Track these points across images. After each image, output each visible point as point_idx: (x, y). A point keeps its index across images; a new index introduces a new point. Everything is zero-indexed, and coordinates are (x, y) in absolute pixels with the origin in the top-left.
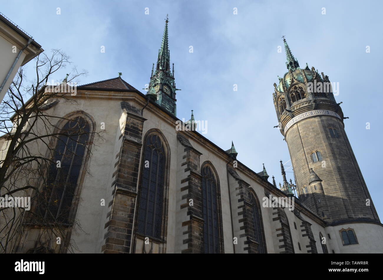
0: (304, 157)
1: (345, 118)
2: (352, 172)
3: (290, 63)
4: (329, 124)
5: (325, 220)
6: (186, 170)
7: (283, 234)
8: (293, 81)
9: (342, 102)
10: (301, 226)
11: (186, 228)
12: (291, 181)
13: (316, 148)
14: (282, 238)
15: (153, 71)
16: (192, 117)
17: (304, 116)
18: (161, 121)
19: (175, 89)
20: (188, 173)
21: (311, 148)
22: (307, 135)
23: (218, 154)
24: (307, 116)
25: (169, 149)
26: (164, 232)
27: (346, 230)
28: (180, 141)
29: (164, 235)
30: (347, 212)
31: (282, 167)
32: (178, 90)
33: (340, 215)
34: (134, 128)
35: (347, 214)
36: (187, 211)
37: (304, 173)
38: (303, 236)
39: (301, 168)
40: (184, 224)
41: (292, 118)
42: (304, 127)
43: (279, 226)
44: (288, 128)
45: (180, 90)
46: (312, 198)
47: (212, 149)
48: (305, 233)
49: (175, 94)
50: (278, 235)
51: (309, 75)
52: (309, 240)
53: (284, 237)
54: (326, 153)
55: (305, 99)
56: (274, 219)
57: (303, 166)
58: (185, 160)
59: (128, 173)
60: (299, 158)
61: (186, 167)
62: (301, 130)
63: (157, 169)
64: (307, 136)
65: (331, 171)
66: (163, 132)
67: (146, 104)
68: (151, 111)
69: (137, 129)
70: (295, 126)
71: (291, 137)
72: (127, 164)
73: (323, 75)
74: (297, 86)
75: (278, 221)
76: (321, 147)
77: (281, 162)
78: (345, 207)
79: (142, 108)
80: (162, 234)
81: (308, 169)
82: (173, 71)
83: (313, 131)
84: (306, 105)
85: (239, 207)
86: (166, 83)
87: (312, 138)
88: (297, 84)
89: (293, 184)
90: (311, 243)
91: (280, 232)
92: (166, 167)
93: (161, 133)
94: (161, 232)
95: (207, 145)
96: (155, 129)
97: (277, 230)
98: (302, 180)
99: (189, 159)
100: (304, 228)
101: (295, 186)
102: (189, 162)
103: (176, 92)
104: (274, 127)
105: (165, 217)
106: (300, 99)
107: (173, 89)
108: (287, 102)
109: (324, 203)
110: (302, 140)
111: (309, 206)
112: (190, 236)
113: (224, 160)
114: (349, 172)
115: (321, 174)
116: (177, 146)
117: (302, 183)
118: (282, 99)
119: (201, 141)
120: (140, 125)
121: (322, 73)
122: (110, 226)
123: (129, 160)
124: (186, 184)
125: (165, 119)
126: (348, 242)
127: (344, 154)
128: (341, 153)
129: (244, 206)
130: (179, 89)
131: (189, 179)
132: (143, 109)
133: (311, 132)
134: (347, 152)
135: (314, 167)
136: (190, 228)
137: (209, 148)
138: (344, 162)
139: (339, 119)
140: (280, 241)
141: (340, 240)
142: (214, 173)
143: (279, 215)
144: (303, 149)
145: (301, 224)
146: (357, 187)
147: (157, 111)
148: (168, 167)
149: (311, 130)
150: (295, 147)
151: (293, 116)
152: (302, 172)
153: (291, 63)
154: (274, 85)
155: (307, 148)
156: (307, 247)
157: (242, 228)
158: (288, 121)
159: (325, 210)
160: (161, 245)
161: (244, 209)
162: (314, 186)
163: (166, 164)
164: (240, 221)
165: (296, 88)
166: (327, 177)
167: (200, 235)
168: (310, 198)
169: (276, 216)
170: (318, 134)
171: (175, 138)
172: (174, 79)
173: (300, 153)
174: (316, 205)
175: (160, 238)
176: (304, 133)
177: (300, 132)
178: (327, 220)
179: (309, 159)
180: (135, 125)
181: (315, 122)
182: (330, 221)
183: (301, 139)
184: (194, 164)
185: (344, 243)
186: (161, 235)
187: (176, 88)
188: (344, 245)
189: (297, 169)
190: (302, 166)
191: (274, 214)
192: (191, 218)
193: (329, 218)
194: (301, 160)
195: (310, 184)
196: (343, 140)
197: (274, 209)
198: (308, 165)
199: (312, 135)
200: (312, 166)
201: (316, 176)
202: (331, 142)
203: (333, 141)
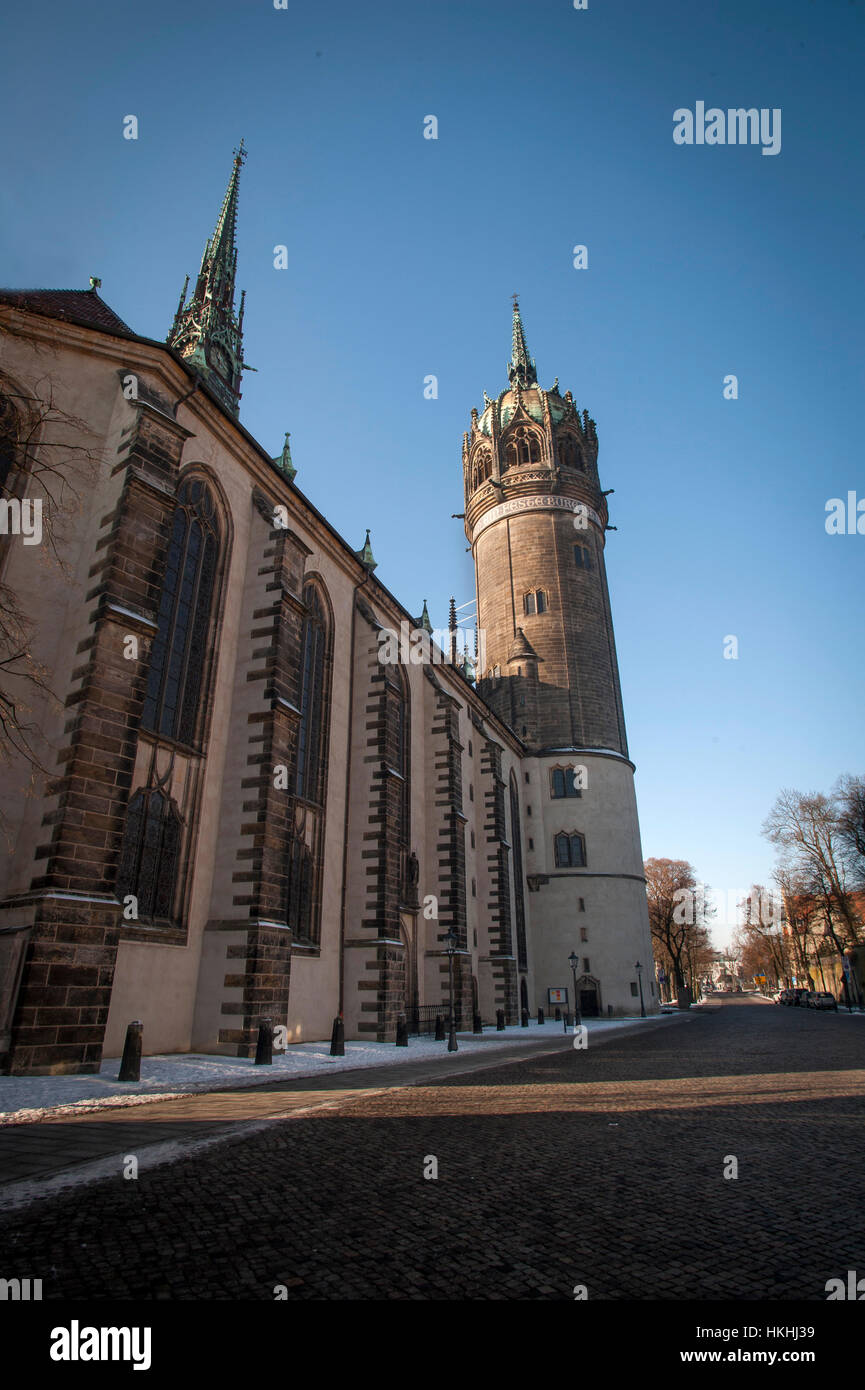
0: (509, 600)
2: (599, 650)
3: (518, 368)
4: (576, 534)
5: (526, 744)
6: (271, 588)
7: (450, 765)
8: (518, 415)
9: (612, 491)
10: (483, 751)
11: (258, 729)
13: (540, 584)
14: (445, 771)
15: (183, 297)
16: (285, 453)
17: (528, 504)
18: (220, 447)
19: (240, 365)
20: (276, 595)
21: (528, 582)
22: (525, 551)
23: (341, 560)
24: (535, 505)
25: (231, 526)
26: (202, 732)
27: (563, 767)
28: (260, 511)
29: (201, 739)
30: (573, 730)
32: (248, 368)
33: (559, 736)
34: (158, 450)
35: (573, 735)
36: (265, 687)
37: (501, 635)
38: (483, 771)
39: (497, 625)
40: (254, 718)
41: (500, 503)
43: (445, 746)
44: (487, 525)
45: (254, 370)
46: (507, 693)
47: (329, 543)
48: (488, 765)
49: (240, 378)
50: (438, 766)
51: (557, 409)
52: (493, 782)
53: (451, 771)
54: (558, 597)
55: (537, 465)
56: (435, 731)
57: (503, 618)
58: (270, 562)
59: (137, 571)
60: (497, 599)
61: (270, 578)
62: (514, 535)
63: (196, 571)
64: (524, 554)
65: (560, 639)
66: (222, 478)
67: (187, 391)
68: (197, 413)
69: (166, 455)
70: (503, 524)
71: (488, 548)
72: (134, 546)
73: (586, 417)
74: (526, 429)
75: (445, 735)
77: (453, 601)
78: (572, 722)
79: (176, 400)
80: (197, 735)
81: (513, 628)
82: (242, 313)
83: (540, 544)
84: (538, 479)
85: (371, 695)
86: (218, 342)
88: (527, 424)
90: (496, 788)
91: (444, 759)
92: (218, 571)
93: (215, 479)
94: (194, 731)
95: (319, 533)
96: (203, 465)
97: (438, 754)
98: (493, 652)
99: (281, 559)
100: (487, 755)
102: (281, 568)
103: (244, 372)
104: (453, 516)
105: (207, 696)
106: (526, 461)
107: (235, 364)
108: (495, 462)
109: (532, 708)
110: (513, 559)
112: (269, 747)
113: (350, 576)
115: (538, 645)
116: (251, 521)
117: (492, 658)
118: (486, 451)
119: (306, 518)
120: (173, 447)
121: (585, 412)
122: (85, 704)
123: (141, 537)
124: (268, 622)
125: (230, 442)
126: (562, 794)
127: (593, 607)
129: (385, 693)
130: (252, 367)
131: (276, 610)
132: (179, 403)
134: (599, 605)
135: (527, 627)
136: (270, 729)
137: (323, 541)
139: (598, 526)
140: (441, 778)
141: (548, 787)
142: (325, 604)
143: (448, 723)
144: (509, 582)
145: (484, 747)
146: (603, 683)
147: (212, 417)
148: (224, 572)
149: (536, 541)
150: (494, 573)
151: (503, 499)
152: (498, 632)
153: (520, 369)
154: (472, 413)
155: (520, 580)
156: (487, 795)
157: (371, 743)
158: (489, 507)
159: (531, 723)
160: (194, 762)
161: (384, 700)
162: (516, 668)
163: (220, 564)
164: (370, 726)
165: (521, 433)
166: (549, 652)
167: (290, 747)
168: (502, 692)
169: (441, 723)
170: (550, 553)
171: (248, 500)
172: (241, 335)
173: (502, 590)
174: (514, 709)
175: (193, 746)
176: (521, 544)
178: (531, 744)
179: (519, 606)
180: (161, 443)
181: (548, 523)
182: (537, 746)
183: (510, 558)
184: (292, 575)
185: (553, 793)
186: (193, 738)
187: (244, 363)
188: (553, 798)
190: (500, 619)
191: (436, 718)
192: (274, 705)
193: (534, 741)
194: (500, 605)
195: (508, 662)
196: (598, 576)
197: (439, 707)
198: (514, 618)
199: (535, 551)
200: (523, 622)
201: (527, 647)
202: (573, 576)
203: (577, 574)
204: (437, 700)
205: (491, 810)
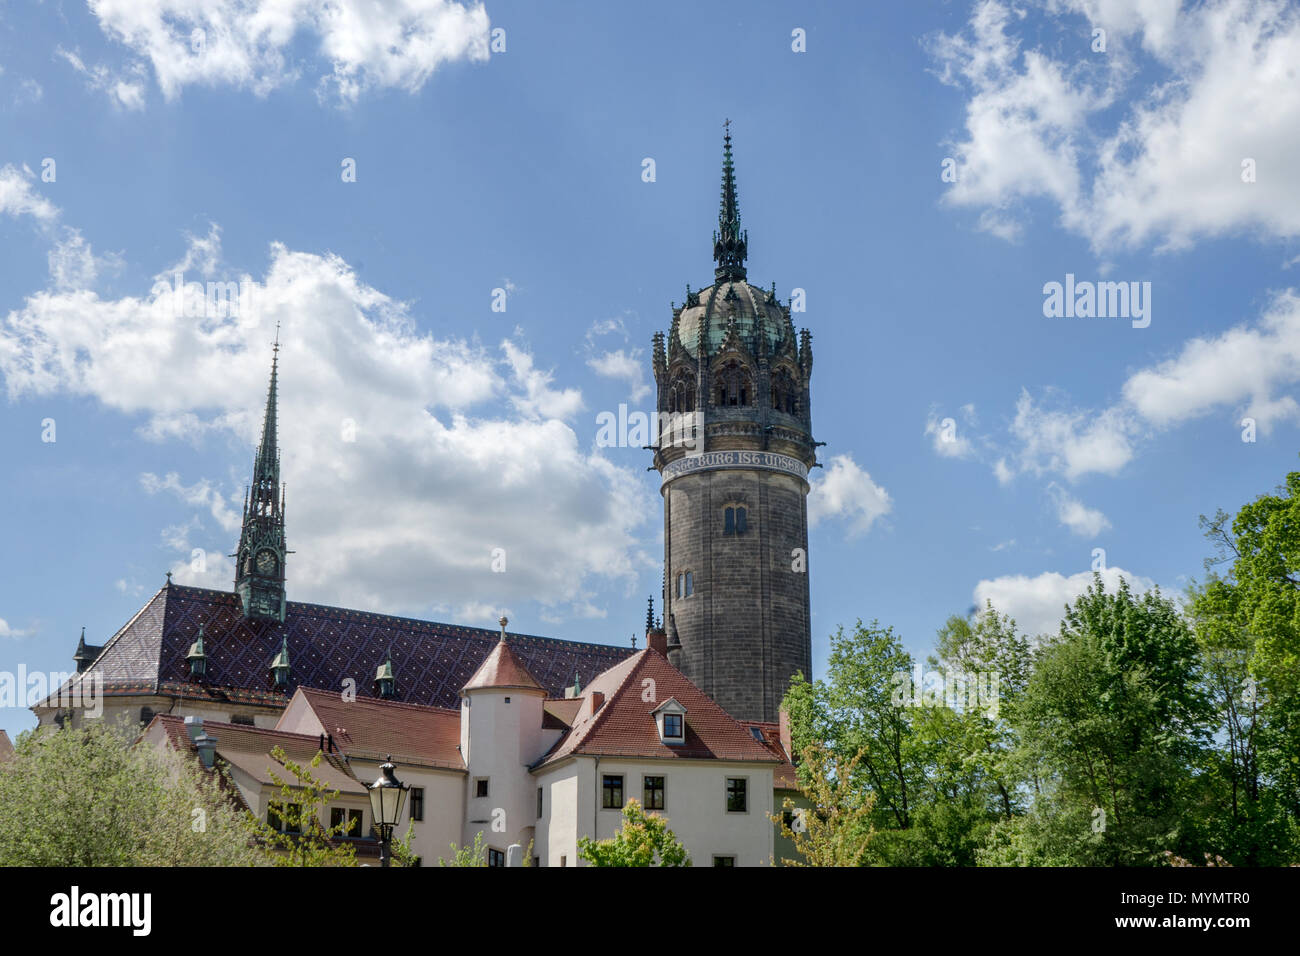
1: (819, 444)
2: (746, 627)
4: (729, 494)
13: (688, 562)
17: (682, 467)
22: (679, 525)
24: (687, 468)
42: (679, 498)
54: (700, 577)
62: (673, 505)
65: (699, 625)
74: (684, 369)
76: (695, 561)
83: (691, 517)
87: (685, 534)
106: (683, 411)
114: (738, 627)
127: (742, 579)
128: (734, 579)
133: (687, 517)
138: (734, 601)
139: (767, 470)
144: (668, 560)
146: (746, 665)
149: (688, 512)
155: (674, 559)
165: (681, 374)
166: (691, 640)
170: (697, 525)
177: (671, 510)
179: (673, 590)
181: (698, 489)
196: (756, 537)
198: (670, 602)
199: (686, 525)
200: (675, 607)
202: (720, 548)
203: (724, 545)
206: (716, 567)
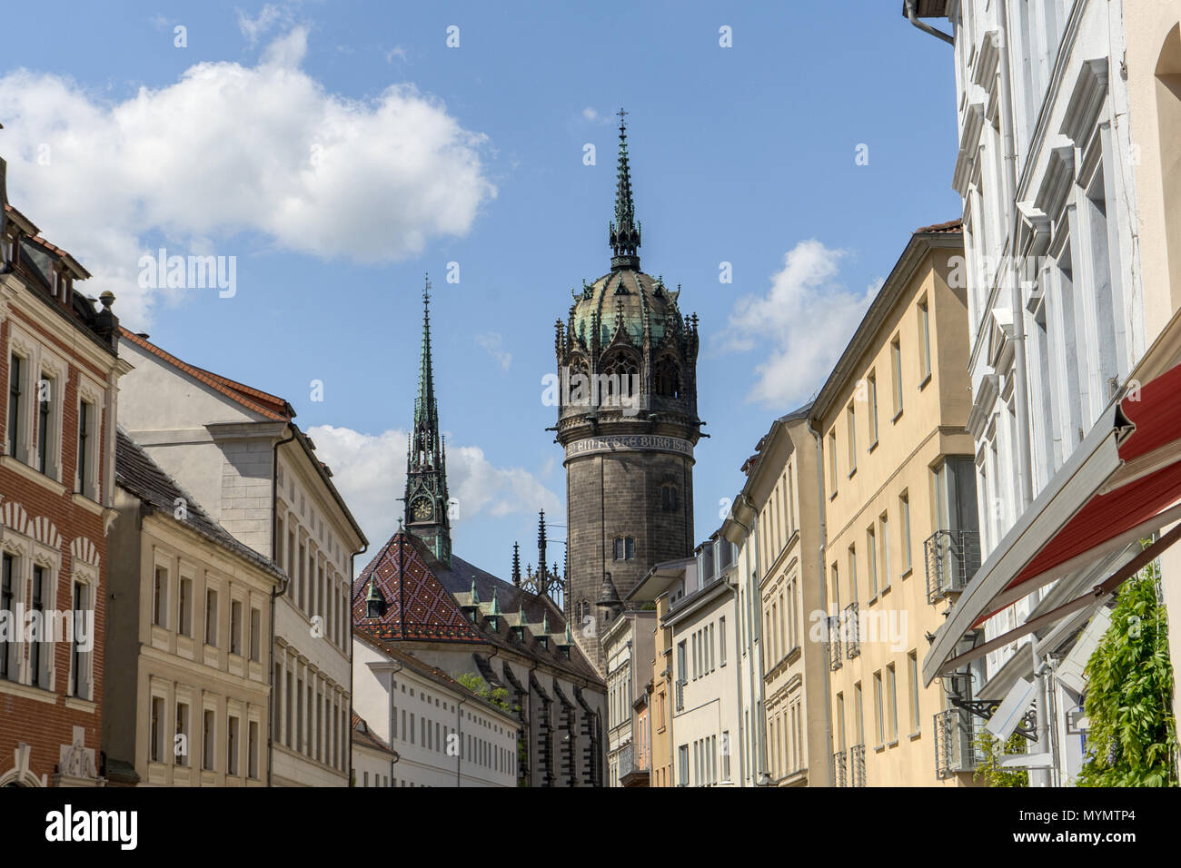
0: (599, 542)
3: (620, 236)
4: (666, 475)
8: (618, 338)
10: (583, 718)
12: (555, 569)
13: (629, 530)
14: (568, 754)
17: (622, 442)
21: (619, 526)
22: (617, 494)
24: (629, 445)
31: (542, 528)
37: (591, 574)
39: (588, 562)
41: (595, 435)
42: (615, 470)
43: (567, 738)
44: (580, 453)
48: (586, 729)
50: (562, 751)
51: (658, 321)
52: (590, 742)
54: (644, 545)
56: (563, 727)
57: (594, 559)
60: (587, 537)
62: (607, 474)
64: (616, 496)
70: (597, 460)
71: (581, 478)
75: (567, 731)
76: (638, 530)
77: (542, 513)
81: (602, 571)
83: (631, 489)
85: (541, 735)
87: (625, 503)
88: (626, 349)
89: (558, 575)
91: (566, 746)
97: (565, 743)
98: (582, 587)
100: (586, 722)
101: (562, 583)
110: (605, 500)
111: (586, 644)
115: (623, 591)
117: (581, 592)
133: (628, 488)
134: (682, 544)
135: (615, 572)
140: (565, 758)
144: (601, 523)
145: (583, 715)
149: (628, 484)
150: (586, 507)
151: (598, 432)
152: (589, 570)
153: (623, 236)
155: (611, 524)
156: (585, 750)
157: (541, 761)
162: (604, 613)
164: (540, 752)
165: (620, 359)
169: (565, 723)
170: (640, 498)
173: (594, 528)
176: (613, 485)
177: (606, 478)
179: (609, 551)
181: (640, 465)
183: (603, 497)
189: (577, 557)
190: (591, 559)
194: (591, 544)
195: (598, 604)
196: (683, 516)
197: (563, 712)
198: (604, 561)
199: (627, 496)
200: (611, 567)
201: (614, 593)
202: (659, 521)
203: (663, 520)
204: (562, 708)
205: (588, 762)
206: (658, 538)
